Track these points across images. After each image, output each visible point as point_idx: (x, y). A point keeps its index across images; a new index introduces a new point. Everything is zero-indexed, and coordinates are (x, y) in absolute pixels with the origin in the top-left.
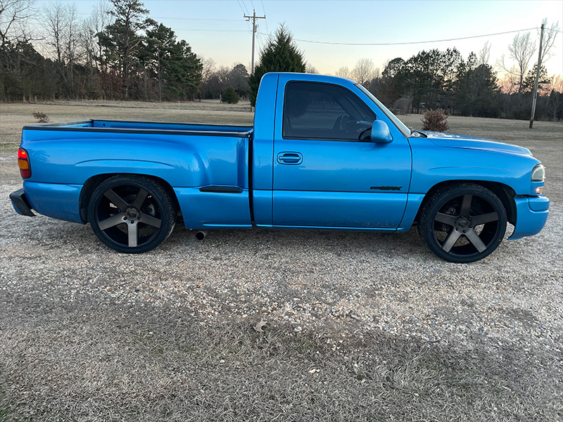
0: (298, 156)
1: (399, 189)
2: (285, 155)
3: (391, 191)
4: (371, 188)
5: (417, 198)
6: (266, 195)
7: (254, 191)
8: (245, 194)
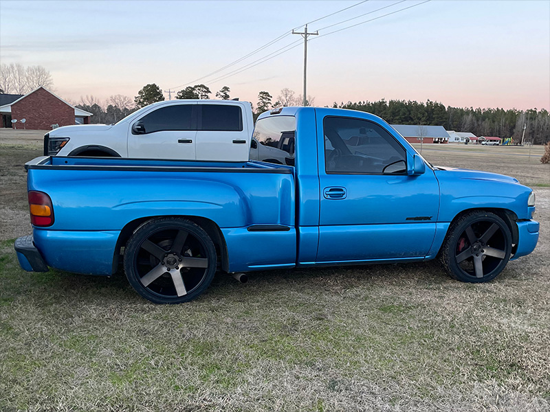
0: (342, 190)
1: (429, 218)
2: (330, 190)
3: (423, 221)
4: (407, 219)
5: (443, 227)
6: (314, 231)
7: (300, 228)
8: (293, 232)
